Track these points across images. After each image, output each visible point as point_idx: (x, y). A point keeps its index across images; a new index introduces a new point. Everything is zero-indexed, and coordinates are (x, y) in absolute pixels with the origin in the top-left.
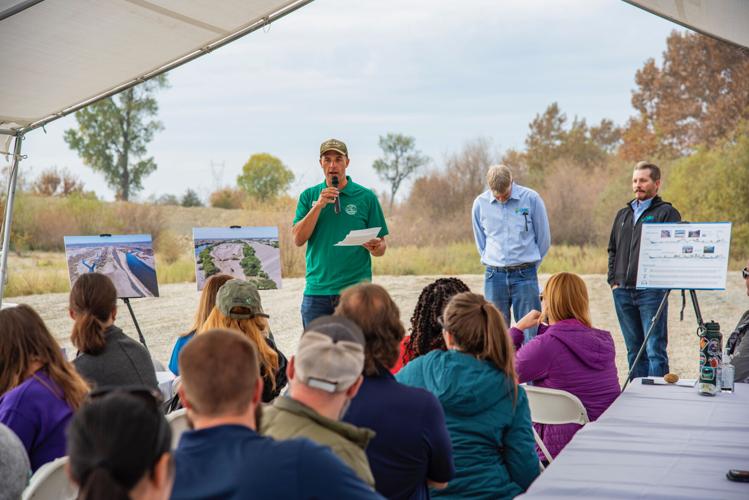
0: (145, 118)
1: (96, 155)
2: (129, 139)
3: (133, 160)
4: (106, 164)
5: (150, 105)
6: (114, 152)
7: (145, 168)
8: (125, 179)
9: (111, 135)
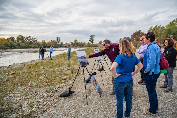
0: (94, 39)
1: (91, 41)
2: (93, 40)
3: (93, 41)
4: (91, 42)
5: (94, 38)
6: (92, 41)
7: (94, 42)
8: (92, 43)
9: (92, 40)
